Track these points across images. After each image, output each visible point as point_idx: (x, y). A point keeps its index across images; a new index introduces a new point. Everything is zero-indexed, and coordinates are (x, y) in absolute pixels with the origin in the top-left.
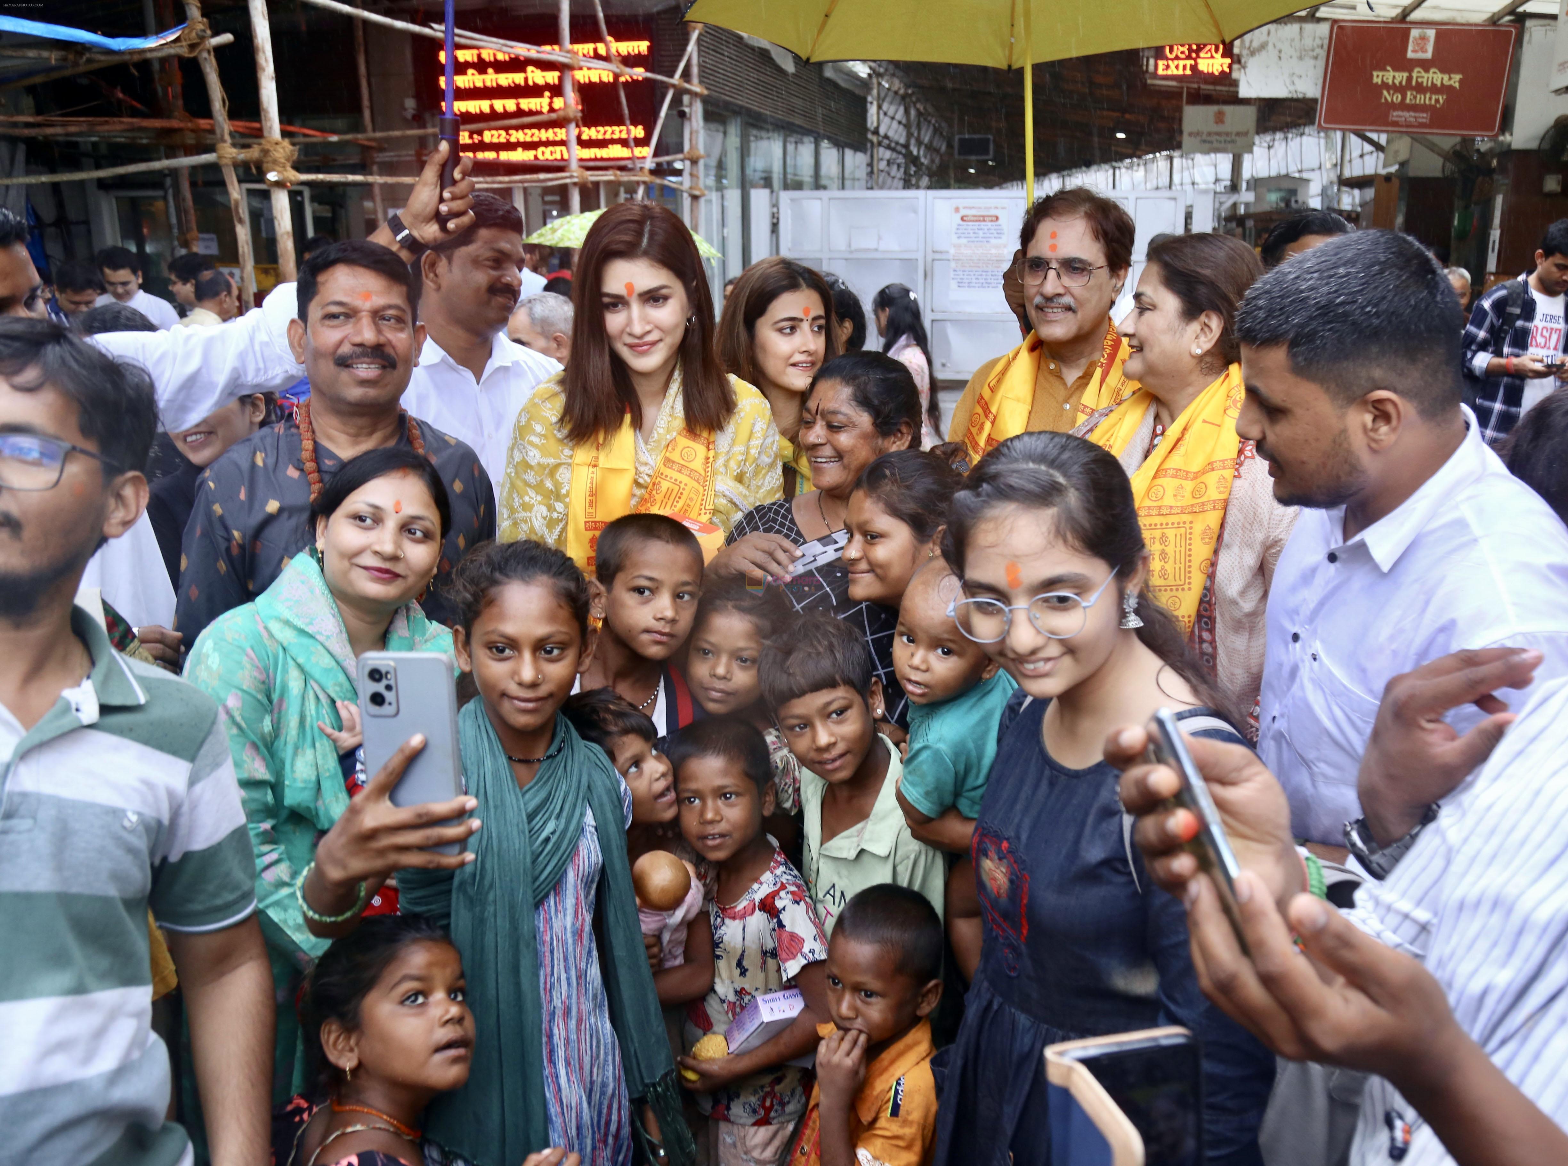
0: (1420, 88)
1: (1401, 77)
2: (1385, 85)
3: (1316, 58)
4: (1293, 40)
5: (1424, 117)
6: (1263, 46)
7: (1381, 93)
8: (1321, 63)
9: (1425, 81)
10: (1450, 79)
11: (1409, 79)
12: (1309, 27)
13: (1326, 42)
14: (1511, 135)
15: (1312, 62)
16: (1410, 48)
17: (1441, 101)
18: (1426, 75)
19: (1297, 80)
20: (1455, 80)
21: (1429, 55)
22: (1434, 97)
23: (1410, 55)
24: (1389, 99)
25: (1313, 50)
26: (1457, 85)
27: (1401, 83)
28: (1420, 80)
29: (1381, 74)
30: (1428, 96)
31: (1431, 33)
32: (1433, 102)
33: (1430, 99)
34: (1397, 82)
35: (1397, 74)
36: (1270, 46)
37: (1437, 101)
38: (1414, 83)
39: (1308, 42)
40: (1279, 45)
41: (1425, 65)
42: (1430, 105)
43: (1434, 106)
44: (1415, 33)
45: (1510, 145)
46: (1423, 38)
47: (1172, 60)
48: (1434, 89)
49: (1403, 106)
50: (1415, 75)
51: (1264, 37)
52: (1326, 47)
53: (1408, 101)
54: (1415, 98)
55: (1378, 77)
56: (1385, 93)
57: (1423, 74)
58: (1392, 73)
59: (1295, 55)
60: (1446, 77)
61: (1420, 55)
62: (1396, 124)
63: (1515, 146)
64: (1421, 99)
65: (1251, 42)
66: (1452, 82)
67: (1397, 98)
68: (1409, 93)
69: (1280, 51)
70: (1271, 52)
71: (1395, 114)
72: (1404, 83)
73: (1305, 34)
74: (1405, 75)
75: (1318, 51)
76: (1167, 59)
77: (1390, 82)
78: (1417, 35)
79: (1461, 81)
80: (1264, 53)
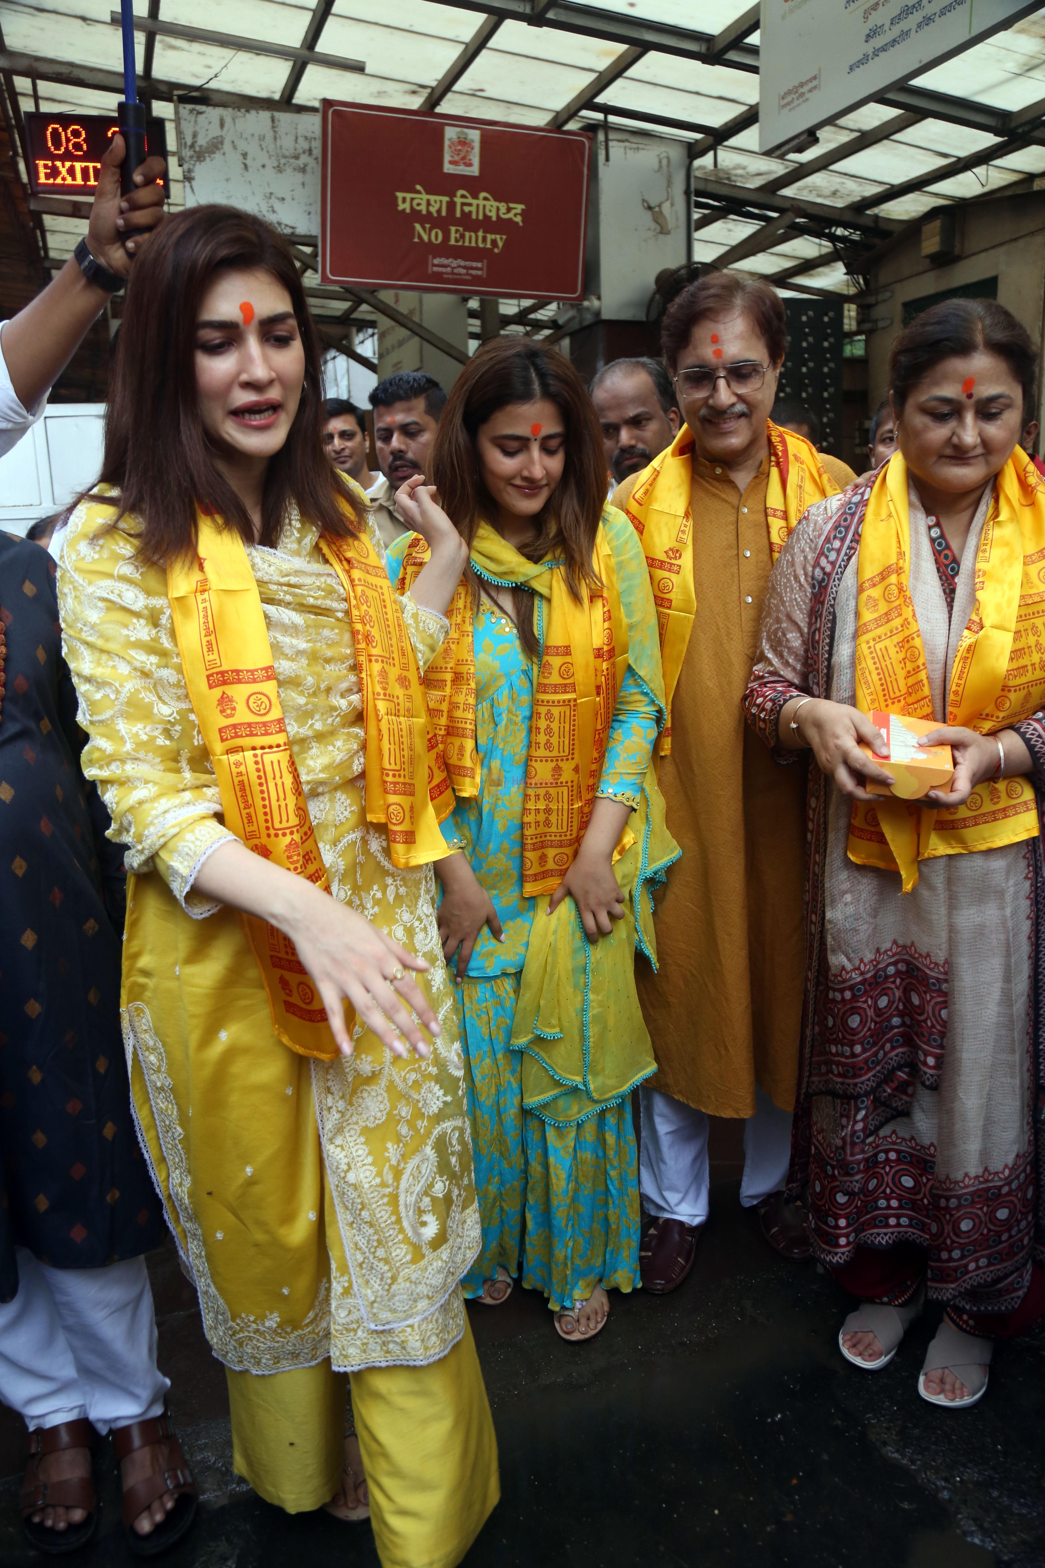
0: (468, 223)
1: (438, 203)
2: (415, 215)
3: (303, 170)
4: (262, 138)
5: (479, 268)
6: (216, 146)
7: (414, 228)
8: (314, 179)
9: (473, 209)
10: (509, 210)
11: (451, 206)
12: (285, 118)
13: (317, 145)
14: (599, 298)
15: (299, 177)
16: (447, 158)
17: (500, 244)
18: (475, 202)
19: (278, 206)
20: (515, 212)
21: (474, 170)
22: (490, 237)
23: (448, 168)
24: (425, 238)
25: (297, 157)
26: (518, 219)
27: (439, 211)
28: (467, 209)
29: (408, 196)
30: (480, 234)
31: (474, 135)
32: (489, 246)
33: (484, 239)
34: (433, 210)
35: (432, 198)
36: (227, 146)
37: (494, 243)
38: (458, 214)
39: (287, 143)
40: (242, 146)
41: (472, 185)
42: (484, 249)
43: (491, 250)
44: (451, 133)
45: (598, 313)
46: (464, 142)
47: (63, 158)
48: (488, 225)
49: (445, 250)
50: (458, 200)
51: (215, 131)
52: (317, 152)
53: (452, 242)
54: (462, 236)
55: (405, 201)
56: (418, 227)
57: (470, 200)
58: (425, 197)
59: (271, 163)
60: (503, 207)
61: (461, 170)
62: (438, 277)
63: (605, 316)
64: (472, 239)
65: (195, 135)
66: (510, 215)
67: (437, 237)
68: (453, 229)
69: (245, 155)
70: (230, 158)
71: (436, 261)
72: (444, 213)
73: (281, 130)
74: (445, 199)
75: (304, 159)
76: (54, 158)
77: (423, 208)
78: (454, 137)
79: (523, 213)
80: (218, 156)
